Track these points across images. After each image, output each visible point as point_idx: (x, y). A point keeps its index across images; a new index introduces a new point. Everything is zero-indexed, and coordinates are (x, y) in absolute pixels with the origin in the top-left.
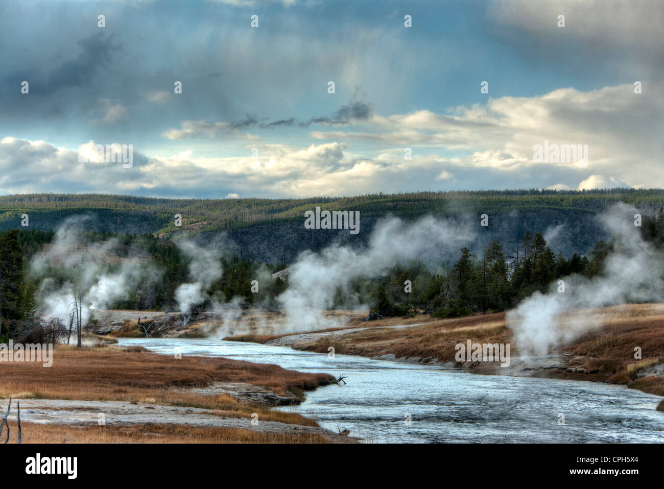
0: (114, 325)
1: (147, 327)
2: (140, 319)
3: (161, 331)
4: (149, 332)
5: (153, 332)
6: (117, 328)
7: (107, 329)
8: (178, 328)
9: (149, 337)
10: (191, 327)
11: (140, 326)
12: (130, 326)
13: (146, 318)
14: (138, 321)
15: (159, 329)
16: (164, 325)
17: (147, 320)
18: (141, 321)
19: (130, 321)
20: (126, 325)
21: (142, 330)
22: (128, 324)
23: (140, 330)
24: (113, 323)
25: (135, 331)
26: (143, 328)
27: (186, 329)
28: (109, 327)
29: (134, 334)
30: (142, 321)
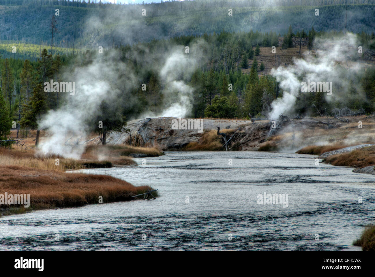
0: (192, 136)
1: (228, 138)
2: (219, 128)
3: (243, 143)
4: (229, 144)
5: (233, 144)
6: (195, 139)
7: (184, 141)
8: (262, 139)
9: (228, 150)
10: (275, 138)
11: (220, 136)
12: (209, 137)
13: (229, 127)
14: (217, 131)
15: (241, 140)
16: (248, 135)
17: (230, 130)
18: (221, 131)
19: (210, 131)
20: (205, 136)
21: (223, 142)
22: (207, 134)
23: (220, 142)
24: (191, 133)
25: (214, 143)
26: (223, 140)
27: (270, 140)
28: (186, 139)
29: (212, 146)
30: (223, 130)
